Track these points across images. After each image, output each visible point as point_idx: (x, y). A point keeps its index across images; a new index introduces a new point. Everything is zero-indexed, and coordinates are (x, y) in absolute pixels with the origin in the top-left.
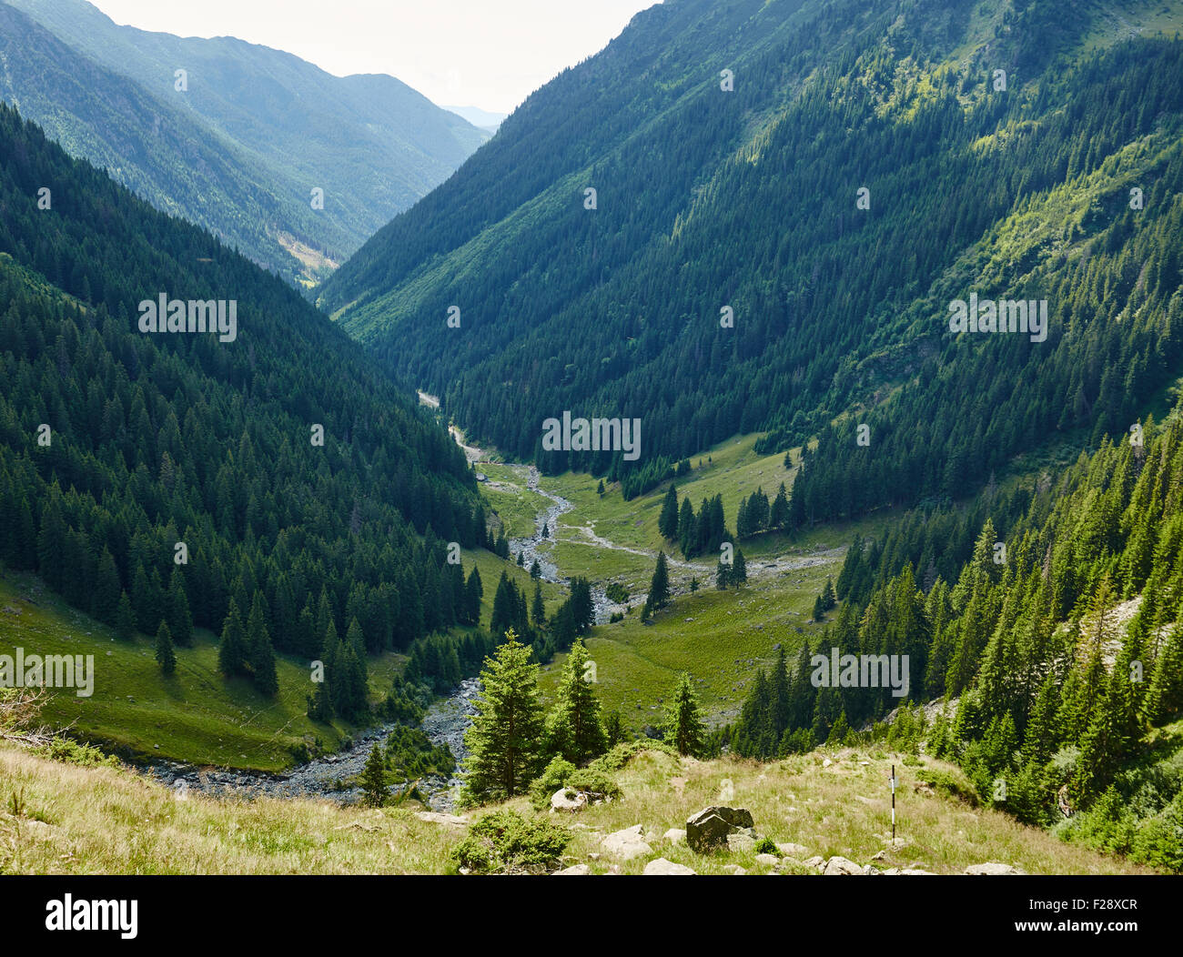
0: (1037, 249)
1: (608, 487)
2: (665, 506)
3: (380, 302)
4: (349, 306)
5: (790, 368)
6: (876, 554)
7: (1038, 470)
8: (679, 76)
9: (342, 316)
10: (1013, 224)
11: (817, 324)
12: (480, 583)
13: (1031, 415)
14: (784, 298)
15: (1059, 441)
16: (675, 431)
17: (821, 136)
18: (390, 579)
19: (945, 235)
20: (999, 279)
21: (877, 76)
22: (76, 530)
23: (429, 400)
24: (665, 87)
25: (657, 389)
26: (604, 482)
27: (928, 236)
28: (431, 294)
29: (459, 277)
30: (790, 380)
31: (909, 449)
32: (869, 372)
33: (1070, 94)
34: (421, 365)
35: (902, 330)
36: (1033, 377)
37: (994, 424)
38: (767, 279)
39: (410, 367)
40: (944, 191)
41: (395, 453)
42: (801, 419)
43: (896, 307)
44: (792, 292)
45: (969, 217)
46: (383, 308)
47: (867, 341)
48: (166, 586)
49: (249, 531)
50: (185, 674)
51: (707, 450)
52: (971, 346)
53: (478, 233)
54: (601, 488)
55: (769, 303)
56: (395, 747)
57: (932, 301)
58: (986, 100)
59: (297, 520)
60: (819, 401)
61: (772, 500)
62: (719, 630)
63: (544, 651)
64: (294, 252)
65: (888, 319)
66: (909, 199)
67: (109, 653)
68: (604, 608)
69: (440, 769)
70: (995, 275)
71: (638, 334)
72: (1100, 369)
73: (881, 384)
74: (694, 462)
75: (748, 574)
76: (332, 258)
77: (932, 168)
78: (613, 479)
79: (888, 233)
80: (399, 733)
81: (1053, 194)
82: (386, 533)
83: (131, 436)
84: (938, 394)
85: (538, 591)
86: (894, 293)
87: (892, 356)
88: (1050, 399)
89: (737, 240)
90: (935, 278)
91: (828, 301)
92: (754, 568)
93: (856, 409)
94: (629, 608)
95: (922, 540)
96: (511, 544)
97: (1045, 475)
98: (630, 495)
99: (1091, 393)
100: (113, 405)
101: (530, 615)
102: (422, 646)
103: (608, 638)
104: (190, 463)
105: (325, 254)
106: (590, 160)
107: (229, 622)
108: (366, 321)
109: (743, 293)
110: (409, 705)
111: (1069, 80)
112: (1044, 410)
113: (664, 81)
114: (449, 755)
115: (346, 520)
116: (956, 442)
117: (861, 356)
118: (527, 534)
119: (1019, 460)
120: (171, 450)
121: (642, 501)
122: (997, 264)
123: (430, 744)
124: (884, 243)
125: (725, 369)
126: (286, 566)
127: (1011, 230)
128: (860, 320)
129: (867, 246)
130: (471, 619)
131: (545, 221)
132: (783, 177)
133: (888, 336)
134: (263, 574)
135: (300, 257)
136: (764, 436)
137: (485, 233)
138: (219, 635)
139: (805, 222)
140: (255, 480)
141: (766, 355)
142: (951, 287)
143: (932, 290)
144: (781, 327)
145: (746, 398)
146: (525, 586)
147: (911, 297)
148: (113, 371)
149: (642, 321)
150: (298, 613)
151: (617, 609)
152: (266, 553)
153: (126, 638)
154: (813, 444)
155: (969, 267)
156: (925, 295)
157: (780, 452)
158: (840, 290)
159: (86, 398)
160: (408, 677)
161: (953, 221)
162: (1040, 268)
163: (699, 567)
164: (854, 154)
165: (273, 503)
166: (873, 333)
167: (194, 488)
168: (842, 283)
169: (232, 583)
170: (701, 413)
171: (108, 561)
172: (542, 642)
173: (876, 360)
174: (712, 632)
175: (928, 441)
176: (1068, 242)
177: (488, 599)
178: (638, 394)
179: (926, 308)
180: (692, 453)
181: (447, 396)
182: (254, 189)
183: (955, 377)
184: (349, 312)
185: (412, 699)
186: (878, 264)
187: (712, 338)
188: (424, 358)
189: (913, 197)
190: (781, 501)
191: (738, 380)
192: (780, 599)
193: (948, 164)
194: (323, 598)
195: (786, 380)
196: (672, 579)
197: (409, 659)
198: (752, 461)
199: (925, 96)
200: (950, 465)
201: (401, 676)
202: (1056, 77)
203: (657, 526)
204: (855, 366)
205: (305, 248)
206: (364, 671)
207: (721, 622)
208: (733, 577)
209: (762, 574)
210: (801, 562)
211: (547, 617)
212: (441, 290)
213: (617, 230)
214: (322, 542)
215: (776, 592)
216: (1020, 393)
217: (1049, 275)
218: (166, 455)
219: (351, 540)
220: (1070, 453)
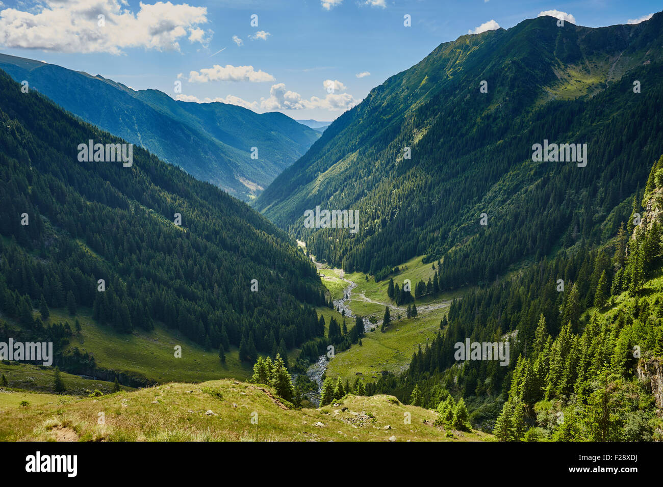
0: (519, 185)
1: (369, 277)
2: (389, 285)
3: (281, 205)
4: (269, 207)
5: (433, 231)
6: (460, 305)
7: (518, 270)
8: (390, 114)
9: (267, 211)
10: (510, 175)
11: (443, 214)
12: (324, 320)
13: (514, 250)
14: (431, 203)
15: (525, 259)
16: (393, 256)
17: (442, 140)
18: (293, 323)
19: (486, 180)
20: (506, 196)
21: (461, 117)
22: (191, 315)
23: (301, 244)
24: (384, 118)
25: (386, 239)
26: (368, 275)
27: (480, 181)
28: (300, 201)
29: (310, 195)
30: (433, 235)
31: (473, 264)
32: (462, 232)
33: (531, 123)
34: (298, 230)
35: (473, 215)
36: (515, 236)
37: (502, 254)
38: (424, 196)
39: (293, 231)
40: (487, 161)
41: (292, 273)
42: (438, 250)
43: (470, 207)
44: (433, 201)
45: (495, 173)
46: (282, 207)
47: (460, 220)
48: (220, 332)
49: (245, 309)
50: (228, 361)
51: (405, 262)
52: (496, 222)
53: (316, 177)
54: (367, 278)
55: (426, 205)
56: (299, 383)
57: (483, 205)
58: (501, 125)
59: (260, 304)
60: (445, 243)
61: (426, 283)
62: (408, 333)
63: (347, 344)
64: (246, 185)
65: (468, 212)
66: (474, 164)
67: (204, 356)
68: (368, 326)
69: (314, 389)
70: (504, 195)
71: (378, 218)
72: (537, 233)
73: (466, 236)
74: (400, 267)
75: (418, 312)
76: (261, 186)
77: (482, 153)
78: (371, 274)
79: (467, 178)
80: (299, 377)
81: (524, 164)
82: (290, 305)
83: (203, 278)
84: (484, 242)
85: (344, 322)
86: (469, 201)
87: (470, 225)
88: (521, 244)
89: (412, 181)
90: (484, 195)
91: (446, 205)
92: (421, 309)
93: (458, 245)
94: (377, 326)
95: (474, 300)
96: (334, 302)
97: (520, 272)
98: (378, 281)
99: (534, 242)
100: (196, 268)
101: (342, 331)
102: (305, 346)
103: (370, 338)
104: (223, 286)
105: (258, 185)
106: (357, 147)
107: (242, 343)
108: (276, 213)
109: (415, 202)
110: (302, 367)
111: (530, 117)
112: (519, 249)
113: (384, 116)
114: (316, 384)
115: (276, 301)
116: (489, 261)
117: (459, 226)
118: (340, 298)
119: (512, 266)
120: (217, 282)
121: (382, 283)
122: (505, 191)
123: (310, 380)
124: (465, 183)
125: (410, 230)
126: (258, 321)
127: (509, 178)
128: (458, 212)
129: (460, 183)
130: (321, 335)
131: (342, 173)
132: (429, 156)
133: (468, 218)
134: (251, 325)
135: (248, 186)
136: (425, 256)
137: (320, 177)
138: (239, 347)
139: (437, 173)
140: (245, 291)
141: (425, 225)
142: (489, 199)
143: (483, 200)
144: (430, 214)
145: (418, 242)
146: (340, 320)
147: (475, 203)
148: (195, 255)
149: (379, 213)
150: (263, 338)
151: (373, 326)
152: (251, 317)
153: (208, 350)
154: (442, 261)
155: (495, 192)
156: (481, 202)
157: (431, 262)
158: (450, 200)
159: (188, 266)
160: (301, 357)
161: (489, 175)
162: (519, 193)
163: (402, 309)
164: (454, 147)
165: (252, 298)
166: (462, 217)
167: (225, 296)
168: (451, 198)
169: (242, 329)
170: (402, 249)
171: (201, 324)
172: (347, 340)
173: (464, 227)
174: (406, 334)
175: (479, 261)
176: (529, 183)
177: (327, 326)
178: (379, 242)
179: (481, 207)
180: (399, 264)
181: (308, 242)
182: (230, 161)
183: (490, 235)
184: (269, 209)
185: (303, 365)
186: (463, 191)
187: (405, 219)
188: (299, 227)
189: (476, 164)
190: (429, 284)
191: (415, 236)
192: (429, 321)
193: (488, 151)
194: (272, 332)
195: (432, 235)
196: (392, 314)
197: (301, 351)
198: (422, 266)
199: (479, 124)
200: (487, 269)
201: (299, 357)
202: (526, 116)
203: (387, 294)
204: (456, 230)
205: (250, 182)
206: (286, 357)
207: (409, 331)
208: (413, 313)
209: (424, 311)
210: (437, 306)
211: (348, 331)
212: (304, 200)
213: (368, 176)
214: (269, 311)
215: (428, 318)
216: (511, 241)
217: (522, 195)
218: (216, 285)
219: (279, 310)
220: (528, 263)
